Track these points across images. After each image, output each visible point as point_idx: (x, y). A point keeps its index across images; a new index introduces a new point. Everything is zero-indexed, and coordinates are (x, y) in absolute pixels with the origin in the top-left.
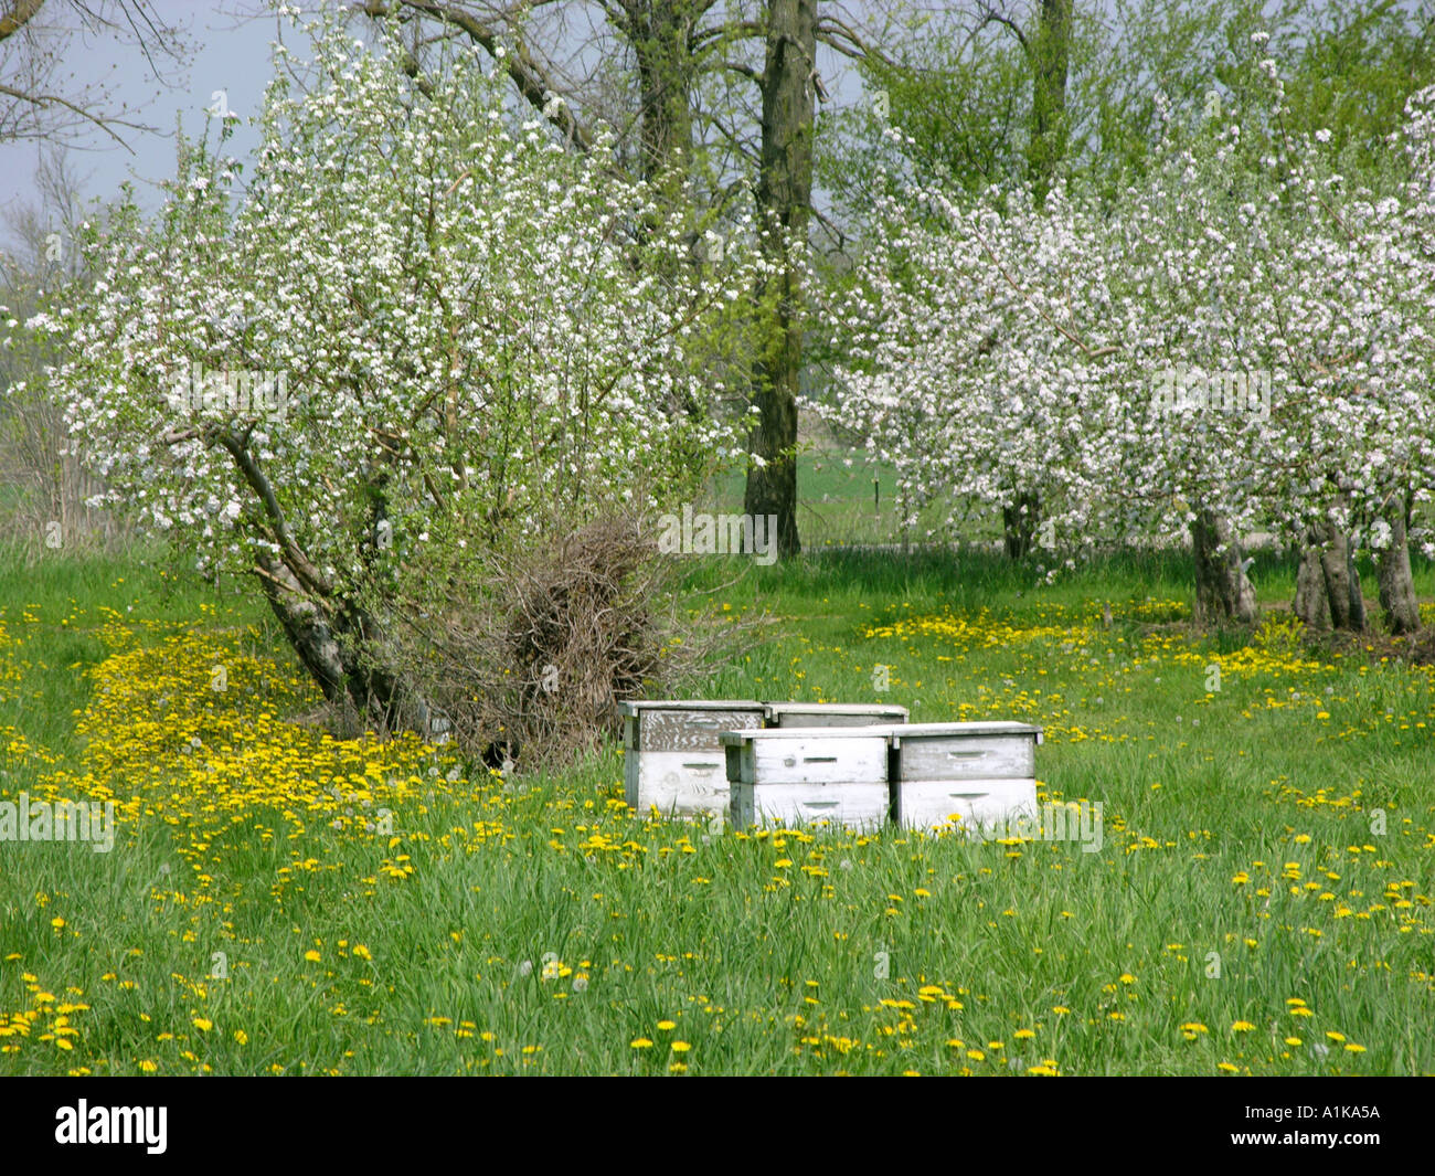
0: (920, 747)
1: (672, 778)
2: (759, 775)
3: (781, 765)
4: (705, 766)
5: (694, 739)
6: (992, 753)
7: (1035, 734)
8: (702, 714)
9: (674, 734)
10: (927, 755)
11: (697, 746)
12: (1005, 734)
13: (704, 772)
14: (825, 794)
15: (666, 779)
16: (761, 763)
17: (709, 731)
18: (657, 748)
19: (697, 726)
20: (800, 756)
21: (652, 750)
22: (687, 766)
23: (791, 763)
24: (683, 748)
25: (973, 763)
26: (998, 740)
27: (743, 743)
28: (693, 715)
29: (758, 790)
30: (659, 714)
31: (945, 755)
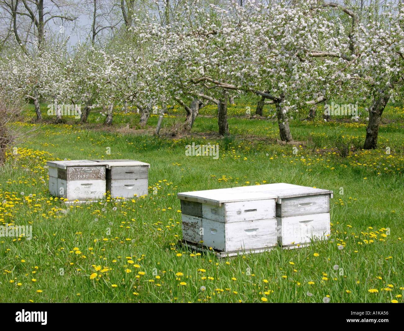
0: (288, 202)
1: (77, 189)
2: (227, 219)
3: (235, 214)
4: (88, 184)
5: (84, 176)
6: (314, 203)
7: (330, 194)
8: (87, 168)
9: (78, 174)
10: (291, 205)
11: (85, 178)
12: (320, 195)
13: (88, 186)
14: (253, 225)
15: (76, 189)
16: (228, 214)
17: (88, 173)
18: (73, 179)
19: (85, 171)
20: (243, 210)
21: (71, 180)
22: (82, 185)
23: (239, 213)
24: (81, 179)
25: (308, 208)
26: (316, 198)
27: (220, 205)
28: (84, 168)
29: (227, 226)
30: (73, 168)
31: (297, 205)
